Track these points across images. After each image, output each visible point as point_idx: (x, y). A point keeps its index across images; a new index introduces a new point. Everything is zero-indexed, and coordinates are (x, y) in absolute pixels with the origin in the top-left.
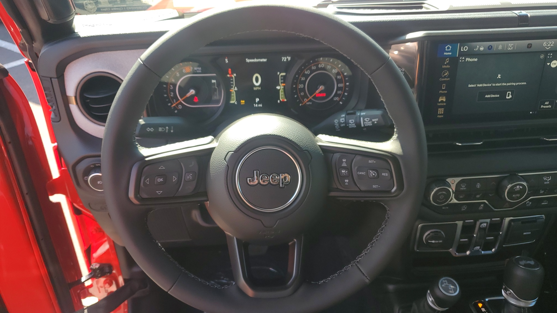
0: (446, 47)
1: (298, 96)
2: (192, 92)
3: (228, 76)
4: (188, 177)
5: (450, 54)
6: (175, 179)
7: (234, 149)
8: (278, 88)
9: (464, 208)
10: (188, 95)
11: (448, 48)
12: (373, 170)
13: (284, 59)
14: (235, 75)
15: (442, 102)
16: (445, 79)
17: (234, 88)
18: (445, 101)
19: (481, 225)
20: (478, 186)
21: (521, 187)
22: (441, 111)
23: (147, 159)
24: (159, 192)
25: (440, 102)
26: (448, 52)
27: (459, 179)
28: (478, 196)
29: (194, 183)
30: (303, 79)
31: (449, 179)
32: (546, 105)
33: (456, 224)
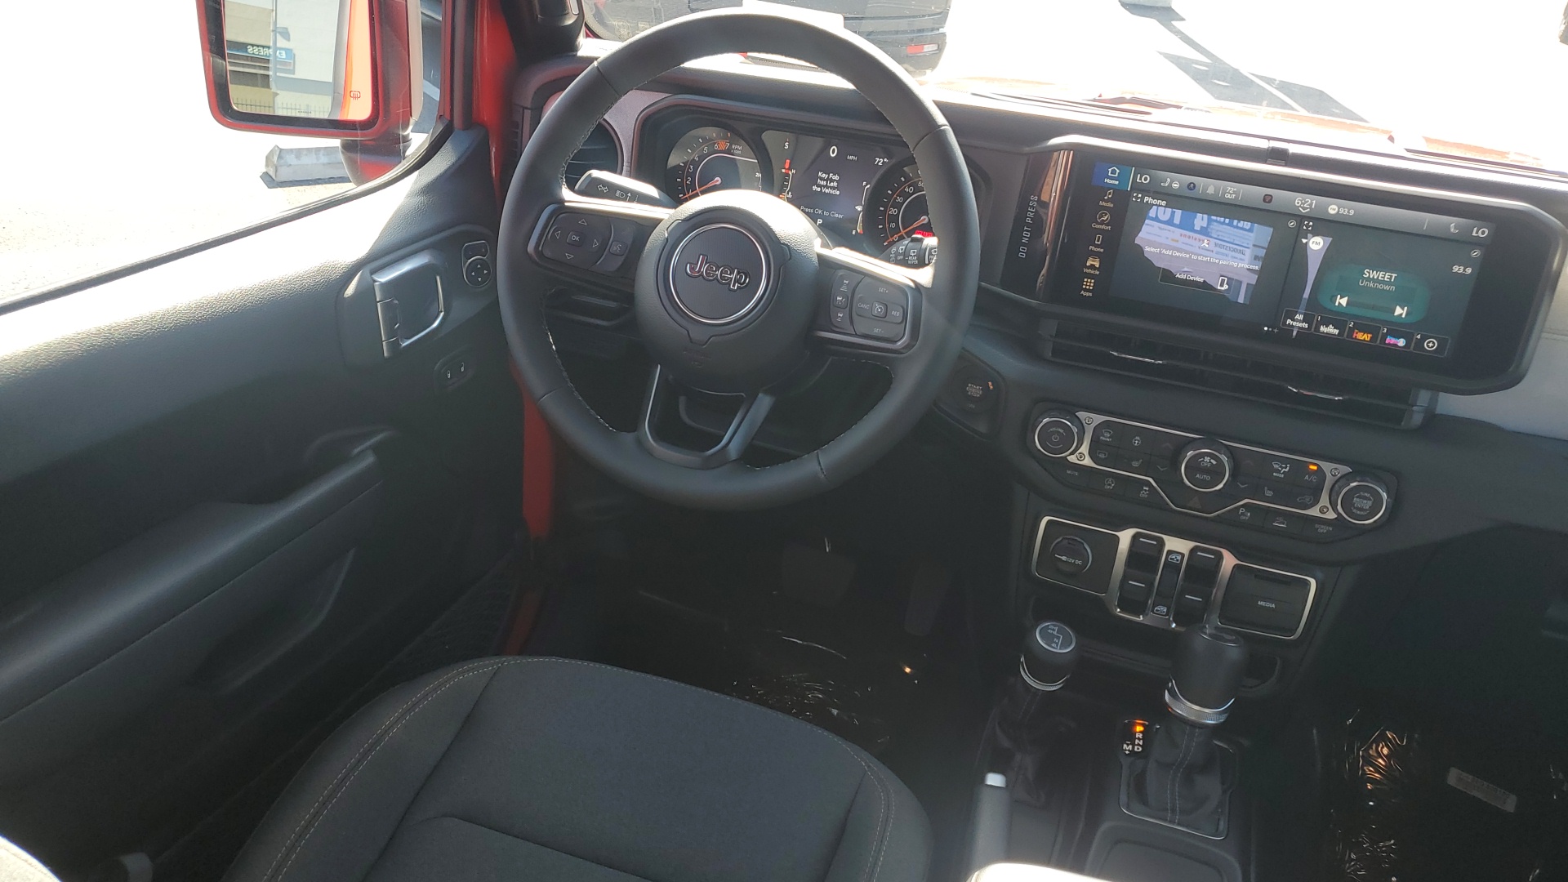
0: (1110, 170)
1: (884, 228)
2: (716, 181)
3: (783, 171)
4: (615, 248)
5: (1117, 183)
6: (596, 244)
7: (683, 217)
8: (858, 208)
9: (1110, 485)
11: (1114, 172)
12: (881, 303)
13: (879, 162)
14: (794, 171)
15: (1092, 267)
16: (1103, 227)
17: (788, 193)
18: (1097, 266)
19: (1170, 557)
20: (1137, 441)
21: (1214, 462)
22: (1089, 284)
23: (566, 204)
24: (569, 256)
25: (1089, 268)
26: (1112, 178)
27: (1101, 418)
28: (1135, 464)
29: (620, 261)
30: (899, 199)
31: (1082, 415)
32: (1298, 321)
33: (1118, 538)
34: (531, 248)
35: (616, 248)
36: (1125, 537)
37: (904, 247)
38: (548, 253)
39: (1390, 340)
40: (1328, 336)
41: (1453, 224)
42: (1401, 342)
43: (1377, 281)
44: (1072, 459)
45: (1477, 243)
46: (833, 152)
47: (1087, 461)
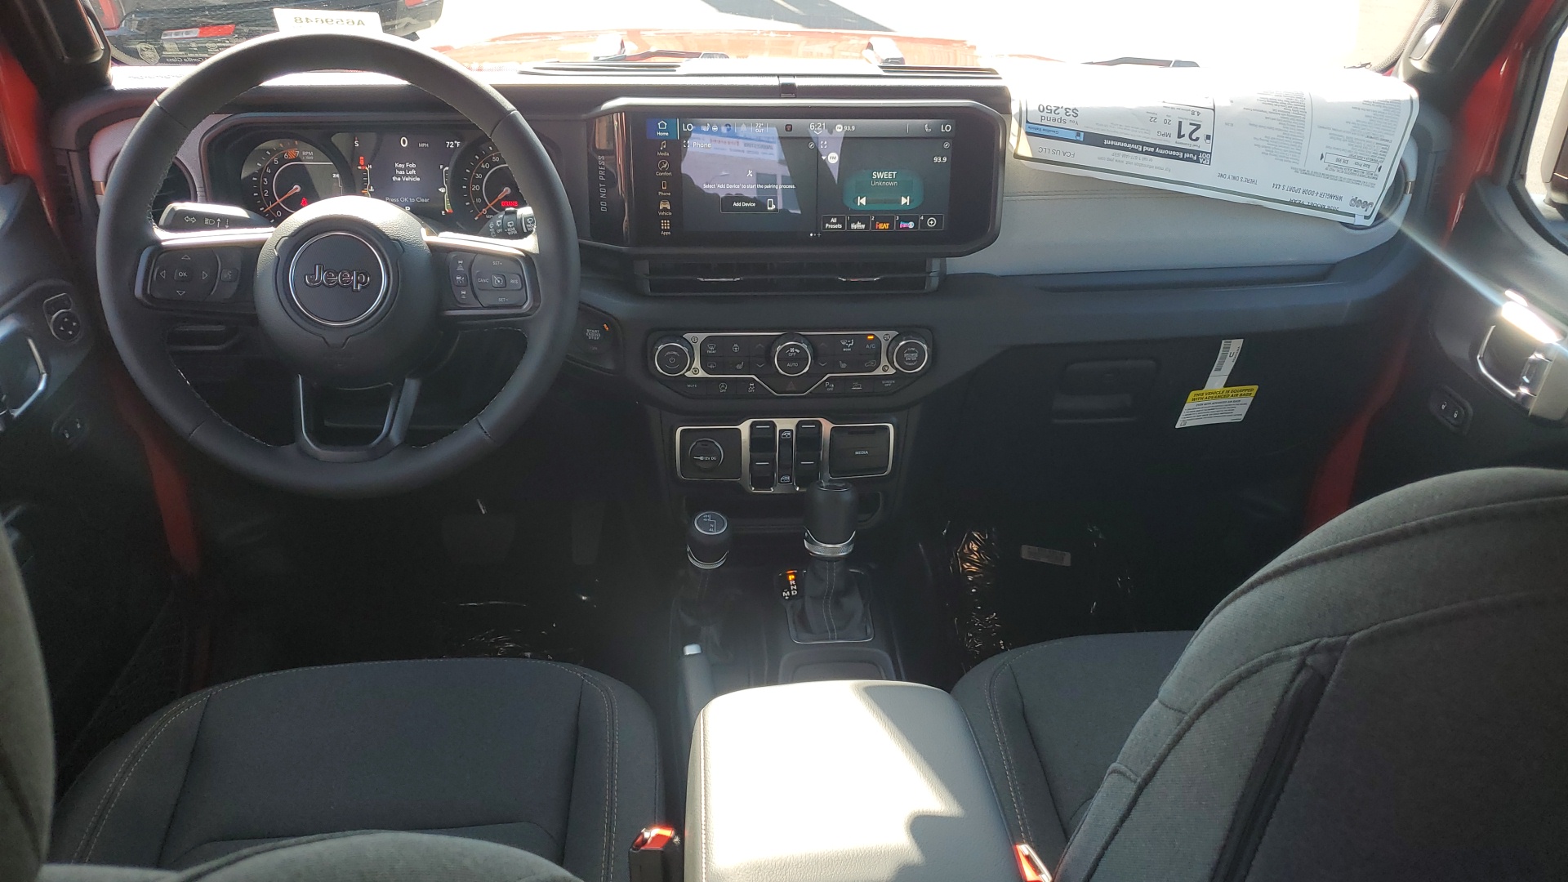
0: (659, 124)
1: (471, 203)
2: (297, 188)
3: (360, 167)
5: (667, 134)
6: (205, 276)
7: (288, 234)
8: (442, 190)
9: (722, 388)
10: (290, 193)
11: (662, 125)
12: (498, 275)
13: (450, 145)
14: (370, 167)
15: (665, 209)
16: (665, 174)
17: (369, 188)
18: (669, 208)
19: (782, 435)
20: (736, 348)
21: (798, 351)
22: (666, 225)
23: (163, 244)
24: (180, 293)
25: (662, 211)
26: (662, 131)
27: (704, 335)
28: (739, 367)
29: (234, 286)
30: (479, 176)
31: (688, 336)
32: (833, 223)
33: (739, 430)
34: (138, 292)
35: (227, 275)
36: (745, 428)
37: (500, 221)
38: (158, 295)
39: (903, 225)
40: (858, 231)
41: (925, 125)
42: (911, 225)
43: (883, 180)
44: (689, 374)
45: (944, 137)
46: (404, 143)
47: (702, 374)
